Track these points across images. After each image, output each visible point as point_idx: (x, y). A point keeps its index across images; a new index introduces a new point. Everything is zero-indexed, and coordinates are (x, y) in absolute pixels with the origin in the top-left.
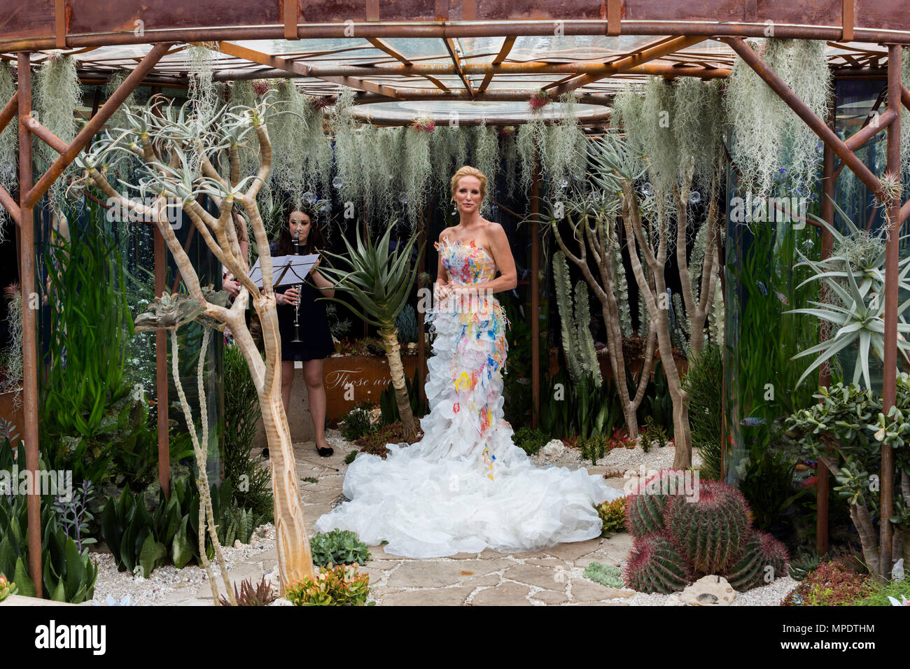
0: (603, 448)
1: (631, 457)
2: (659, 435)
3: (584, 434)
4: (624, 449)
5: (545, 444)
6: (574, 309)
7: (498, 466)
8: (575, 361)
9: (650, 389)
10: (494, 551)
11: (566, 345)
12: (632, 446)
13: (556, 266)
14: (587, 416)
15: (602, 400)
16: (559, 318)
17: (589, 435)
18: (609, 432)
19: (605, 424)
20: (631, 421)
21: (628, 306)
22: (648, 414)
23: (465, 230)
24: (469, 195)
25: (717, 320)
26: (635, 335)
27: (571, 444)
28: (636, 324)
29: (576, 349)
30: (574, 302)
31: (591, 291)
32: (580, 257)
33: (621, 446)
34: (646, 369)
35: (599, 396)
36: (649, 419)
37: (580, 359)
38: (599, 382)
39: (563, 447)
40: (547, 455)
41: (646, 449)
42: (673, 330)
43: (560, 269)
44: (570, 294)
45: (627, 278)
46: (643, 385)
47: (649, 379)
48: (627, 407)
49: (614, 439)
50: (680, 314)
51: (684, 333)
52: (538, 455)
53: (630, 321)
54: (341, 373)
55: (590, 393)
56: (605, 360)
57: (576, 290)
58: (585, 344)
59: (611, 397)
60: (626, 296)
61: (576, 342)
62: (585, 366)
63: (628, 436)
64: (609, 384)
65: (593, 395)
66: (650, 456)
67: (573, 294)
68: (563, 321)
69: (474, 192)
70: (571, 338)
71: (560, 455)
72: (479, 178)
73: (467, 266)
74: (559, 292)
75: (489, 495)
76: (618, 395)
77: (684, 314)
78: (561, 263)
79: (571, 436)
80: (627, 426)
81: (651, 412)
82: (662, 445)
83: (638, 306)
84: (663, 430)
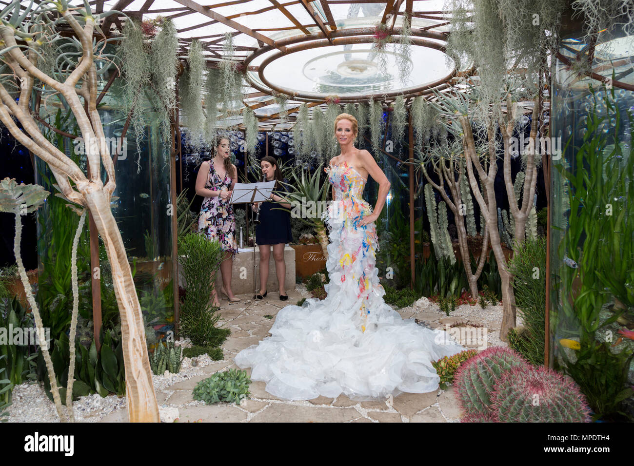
0: (454, 305)
1: (473, 311)
2: (492, 298)
3: (442, 294)
4: (468, 305)
5: (417, 299)
6: (438, 218)
7: (372, 319)
8: (439, 249)
9: (486, 268)
10: (347, 397)
11: (434, 240)
12: (474, 304)
13: (427, 193)
14: (444, 283)
15: (454, 273)
16: (429, 223)
17: (445, 296)
18: (459, 294)
19: (456, 289)
20: (474, 288)
21: (474, 218)
22: (485, 284)
23: (343, 156)
24: (343, 133)
25: (531, 226)
26: (478, 235)
27: (434, 300)
28: (479, 229)
29: (440, 242)
30: (438, 214)
31: (448, 206)
32: (439, 185)
33: (466, 304)
34: (483, 255)
35: (452, 271)
36: (485, 287)
37: (442, 248)
38: (453, 262)
39: (428, 302)
40: (418, 307)
41: (483, 306)
42: (502, 232)
43: (429, 194)
44: (436, 209)
45: (473, 202)
46: (481, 265)
47: (486, 262)
48: (471, 279)
49: (463, 298)
50: (506, 222)
51: (509, 234)
52: (412, 306)
53: (475, 227)
54: (312, 254)
55: (446, 268)
56: (457, 248)
57: (439, 207)
58: (445, 239)
59: (460, 272)
60: (472, 212)
61: (439, 238)
62: (445, 252)
63: (472, 297)
64: (459, 263)
65: (448, 270)
66: (485, 311)
67: (437, 209)
68: (431, 225)
69: (348, 130)
70: (436, 235)
71: (426, 307)
72: (351, 120)
73: (343, 180)
74: (429, 207)
75: (356, 345)
76: (465, 271)
77: (509, 222)
78: (430, 190)
79: (435, 295)
80: (471, 290)
81: (487, 282)
82: (494, 304)
83: (480, 218)
84: (495, 295)
